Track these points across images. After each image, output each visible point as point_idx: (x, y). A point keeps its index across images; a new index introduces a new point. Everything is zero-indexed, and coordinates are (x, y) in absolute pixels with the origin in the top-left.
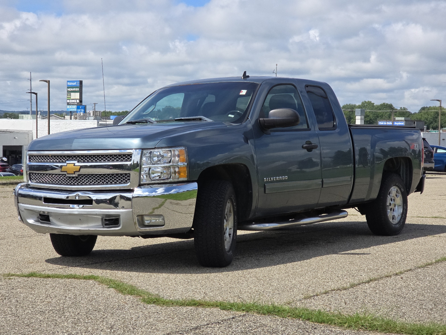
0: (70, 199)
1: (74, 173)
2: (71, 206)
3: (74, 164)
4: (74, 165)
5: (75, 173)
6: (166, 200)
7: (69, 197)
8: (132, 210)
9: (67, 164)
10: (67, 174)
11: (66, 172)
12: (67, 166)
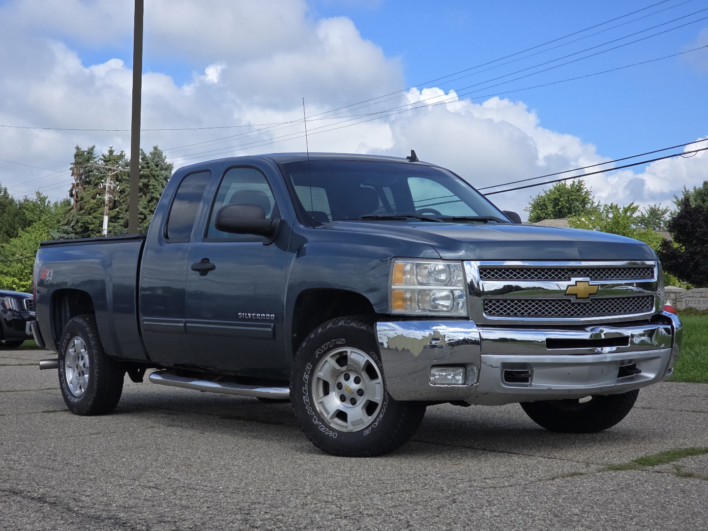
3: (587, 282)
4: (588, 285)
5: (591, 296)
8: (671, 349)
9: (576, 282)
10: (577, 298)
11: (576, 295)
12: (576, 285)
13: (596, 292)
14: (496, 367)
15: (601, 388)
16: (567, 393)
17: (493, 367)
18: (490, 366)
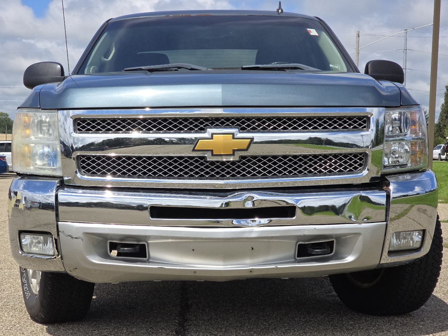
0: (232, 207)
1: (233, 154)
2: (235, 222)
3: (233, 134)
4: (234, 138)
5: (236, 153)
6: (413, 206)
7: (231, 204)
8: (385, 223)
9: (212, 134)
10: (213, 155)
11: (212, 151)
12: (212, 138)
13: (245, 147)
14: (76, 238)
15: (251, 271)
16: (192, 274)
17: (72, 237)
18: (69, 236)
